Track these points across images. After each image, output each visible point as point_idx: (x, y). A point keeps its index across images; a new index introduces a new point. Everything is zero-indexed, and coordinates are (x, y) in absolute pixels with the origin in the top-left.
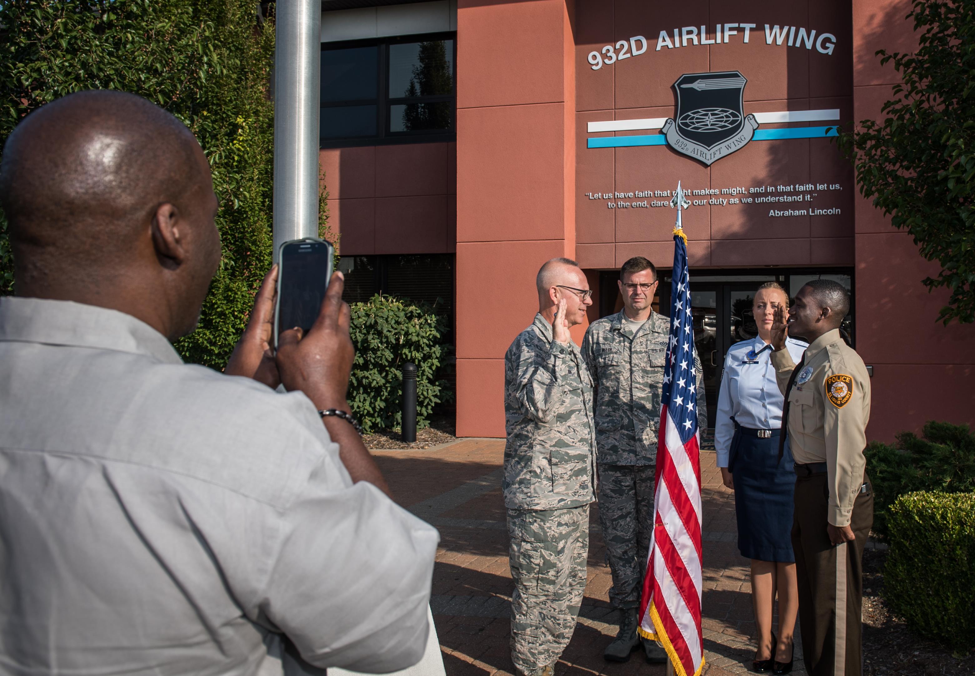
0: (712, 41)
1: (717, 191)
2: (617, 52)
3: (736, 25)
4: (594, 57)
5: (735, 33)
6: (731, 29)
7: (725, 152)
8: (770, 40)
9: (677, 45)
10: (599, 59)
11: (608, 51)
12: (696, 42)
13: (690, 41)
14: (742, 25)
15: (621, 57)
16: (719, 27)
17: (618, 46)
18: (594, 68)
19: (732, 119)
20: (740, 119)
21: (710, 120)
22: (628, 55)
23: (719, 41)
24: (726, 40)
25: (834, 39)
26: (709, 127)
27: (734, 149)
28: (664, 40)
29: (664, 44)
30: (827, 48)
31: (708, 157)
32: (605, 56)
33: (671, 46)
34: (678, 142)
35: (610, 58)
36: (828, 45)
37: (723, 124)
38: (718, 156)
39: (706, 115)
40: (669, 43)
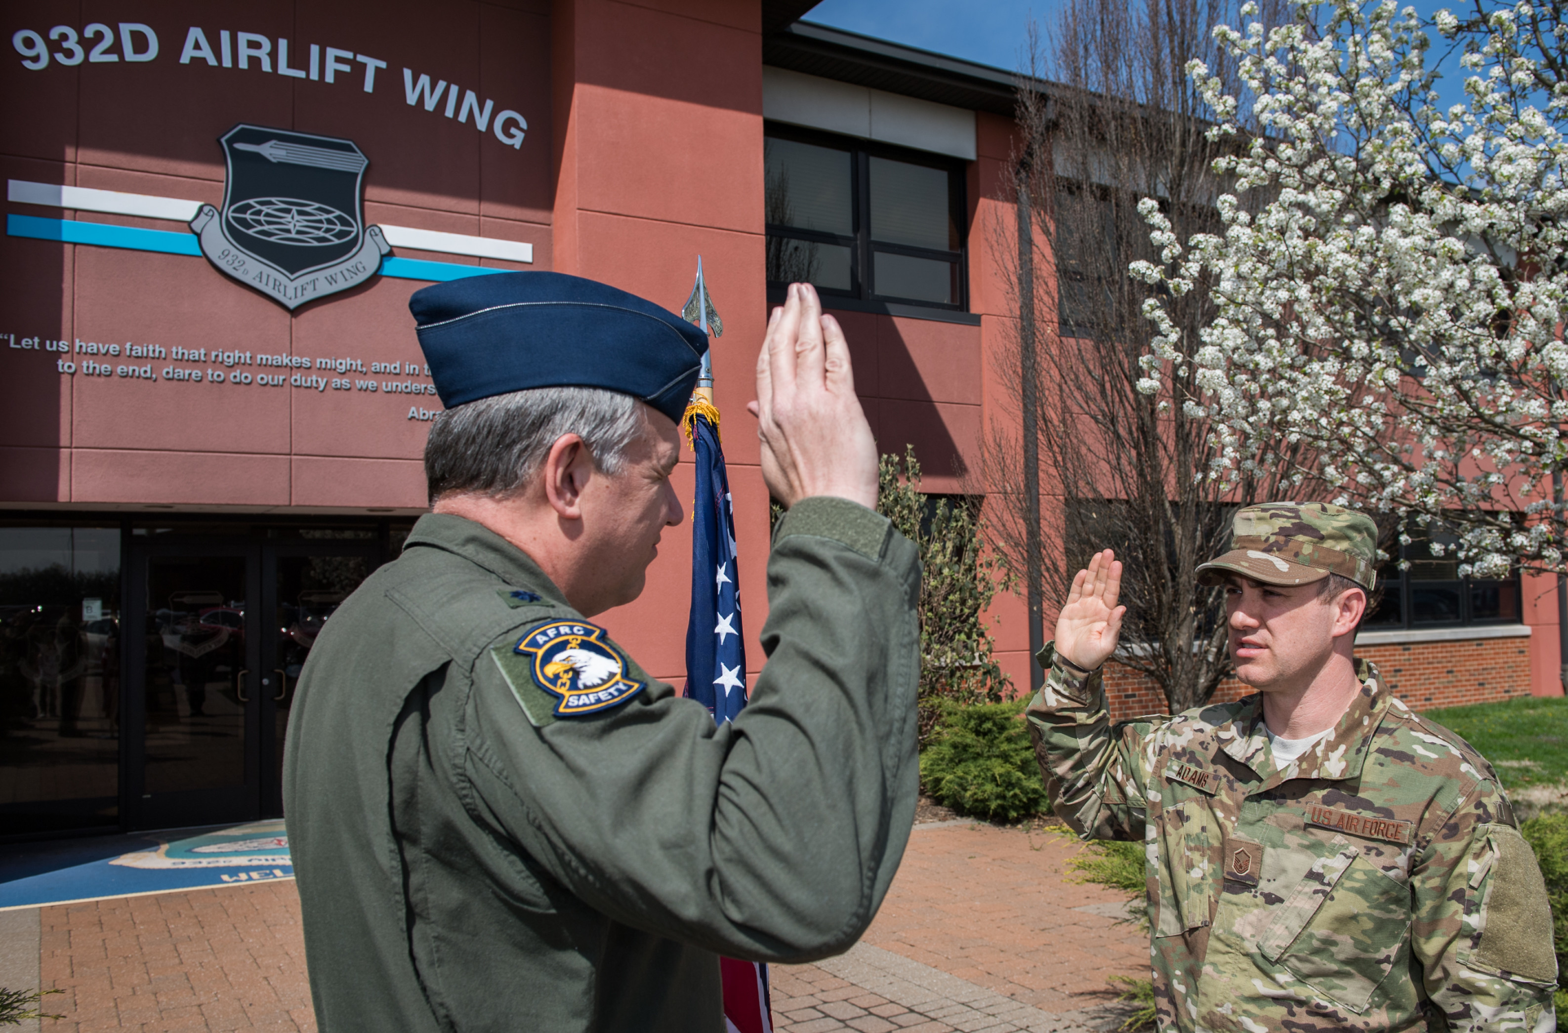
0: (301, 74)
1: (306, 361)
2: (88, 45)
3: (349, 55)
4: (29, 43)
5: (347, 68)
6: (338, 60)
7: (325, 289)
8: (412, 99)
9: (227, 63)
10: (41, 48)
11: (64, 37)
12: (266, 67)
13: (254, 62)
14: (361, 58)
15: (96, 56)
16: (315, 50)
17: (89, 32)
18: (28, 64)
19: (338, 228)
20: (355, 230)
21: (294, 222)
22: (114, 58)
23: (314, 76)
24: (330, 78)
25: (523, 124)
26: (293, 235)
27: (342, 285)
28: (197, 46)
29: (198, 54)
30: (512, 136)
31: (291, 292)
32: (54, 47)
33: (212, 61)
34: (225, 254)
35: (69, 54)
36: (513, 131)
37: (321, 234)
38: (310, 295)
39: (288, 211)
40: (206, 53)
